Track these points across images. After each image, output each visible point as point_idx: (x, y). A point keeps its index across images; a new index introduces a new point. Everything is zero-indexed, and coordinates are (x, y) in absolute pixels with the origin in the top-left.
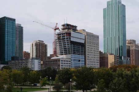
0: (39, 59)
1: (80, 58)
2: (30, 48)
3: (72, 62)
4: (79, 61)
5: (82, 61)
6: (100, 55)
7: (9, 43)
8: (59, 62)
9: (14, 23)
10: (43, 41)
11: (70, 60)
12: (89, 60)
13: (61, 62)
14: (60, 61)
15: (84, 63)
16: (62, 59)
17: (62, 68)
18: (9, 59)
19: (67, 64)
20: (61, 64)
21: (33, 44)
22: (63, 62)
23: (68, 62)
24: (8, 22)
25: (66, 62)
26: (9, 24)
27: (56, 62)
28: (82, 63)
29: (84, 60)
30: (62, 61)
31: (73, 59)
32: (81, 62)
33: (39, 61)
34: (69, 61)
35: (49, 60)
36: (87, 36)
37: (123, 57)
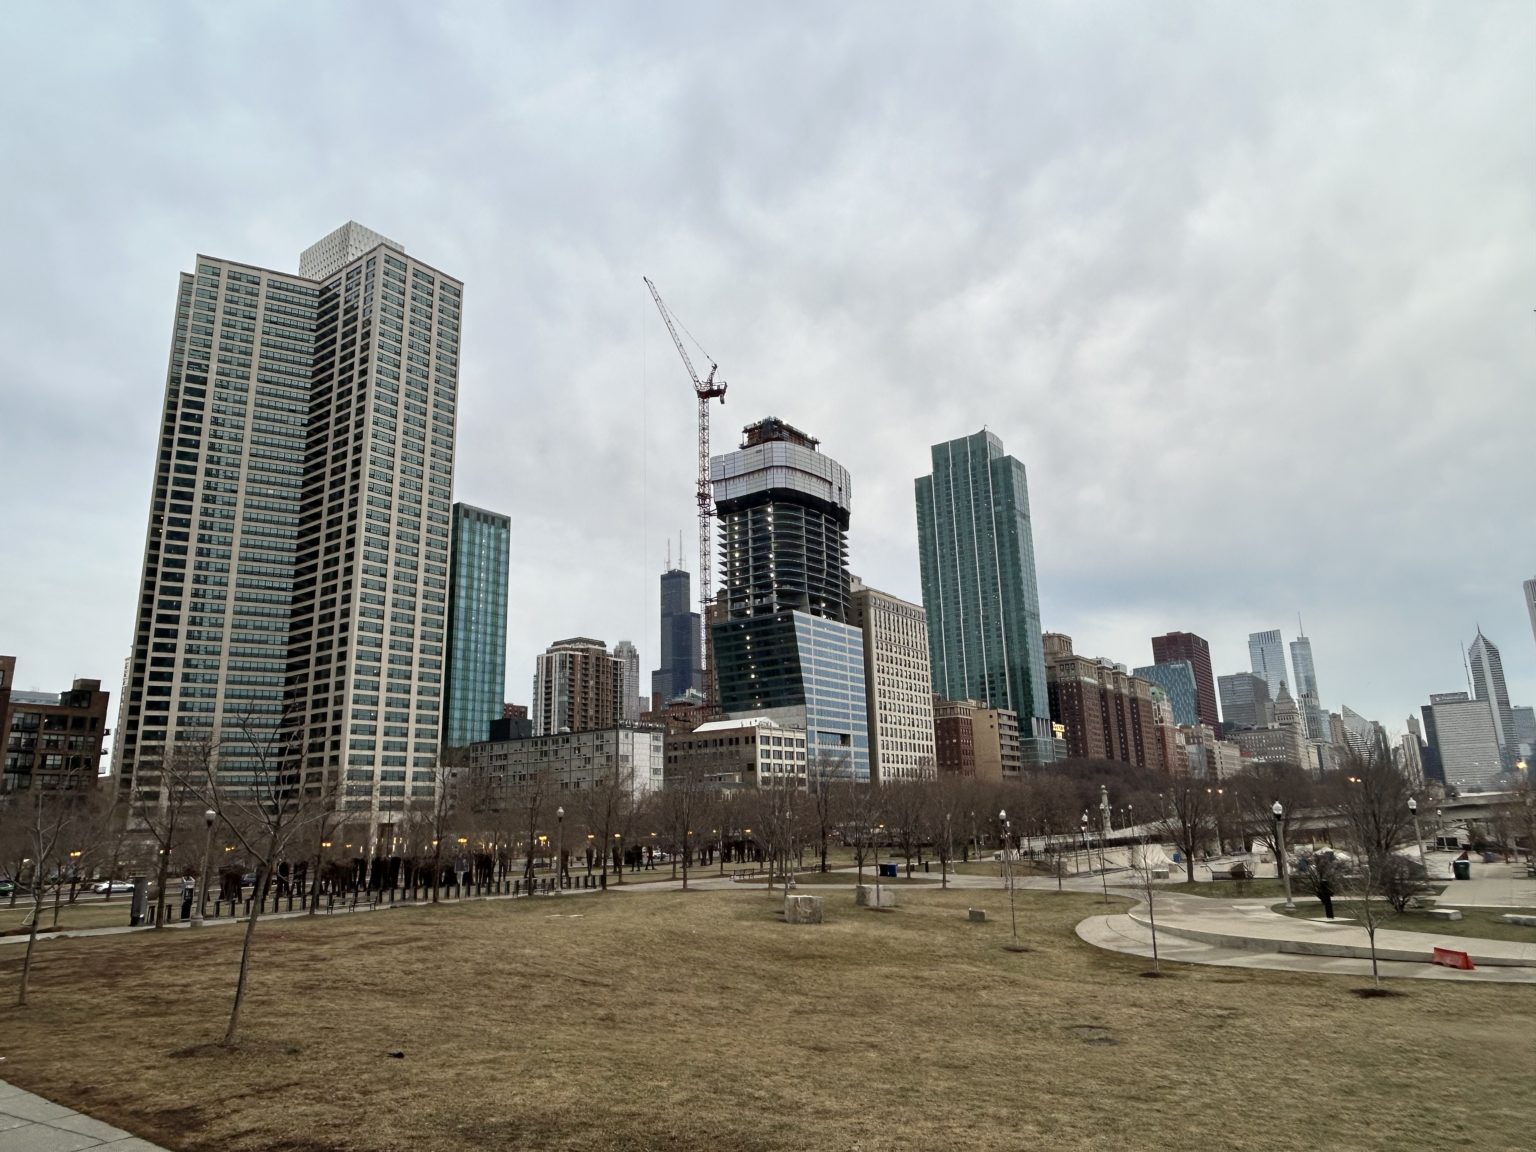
0: (654, 729)
1: (847, 726)
2: (537, 676)
3: (811, 745)
4: (845, 739)
5: (858, 741)
6: (936, 710)
7: (473, 646)
8: (749, 748)
9: (504, 536)
10: (602, 644)
11: (802, 736)
13: (760, 747)
14: (758, 740)
15: (867, 750)
16: (768, 733)
17: (766, 781)
18: (469, 736)
19: (791, 755)
20: (760, 761)
21: (549, 661)
22: (773, 748)
23: (795, 749)
24: (472, 531)
25: (785, 749)
26: (477, 541)
27: (733, 748)
28: (857, 755)
29: (866, 734)
30: (768, 743)
31: (816, 729)
32: (851, 748)
33: (656, 739)
34: (801, 743)
35: (688, 739)
36: (872, 611)
37: (1034, 720)
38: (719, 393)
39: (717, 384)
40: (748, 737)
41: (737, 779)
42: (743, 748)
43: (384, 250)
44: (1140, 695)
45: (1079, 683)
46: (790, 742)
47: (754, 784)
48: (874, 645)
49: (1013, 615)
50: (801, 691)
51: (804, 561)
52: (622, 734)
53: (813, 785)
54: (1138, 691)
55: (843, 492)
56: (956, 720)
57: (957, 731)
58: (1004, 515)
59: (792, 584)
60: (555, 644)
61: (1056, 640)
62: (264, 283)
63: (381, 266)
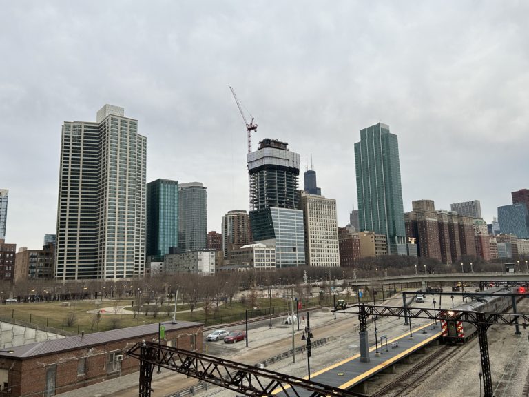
0: (211, 250)
1: (295, 245)
4: (295, 249)
5: (299, 250)
8: (252, 254)
9: (176, 187)
11: (274, 249)
12: (315, 248)
13: (255, 253)
14: (254, 251)
15: (304, 253)
16: (258, 249)
17: (258, 265)
19: (269, 256)
20: (255, 258)
22: (260, 254)
23: (271, 254)
24: (164, 187)
26: (166, 190)
27: (247, 254)
28: (299, 254)
29: (304, 247)
30: (258, 251)
31: (280, 246)
32: (297, 253)
33: (212, 253)
34: (273, 252)
35: (238, 251)
36: (308, 203)
37: (396, 238)
38: (254, 128)
39: (254, 125)
40: (251, 251)
41: (248, 264)
42: (250, 254)
43: (111, 116)
44: (465, 223)
45: (425, 221)
46: (268, 251)
47: (253, 266)
48: (309, 215)
49: (389, 197)
50: (274, 234)
51: (276, 189)
52: (199, 253)
53: (278, 266)
54: (464, 221)
55: (295, 162)
56: (351, 240)
57: (351, 244)
58: (386, 157)
59: (272, 197)
60: (229, 212)
61: (425, 203)
62: (83, 127)
63: (110, 121)
